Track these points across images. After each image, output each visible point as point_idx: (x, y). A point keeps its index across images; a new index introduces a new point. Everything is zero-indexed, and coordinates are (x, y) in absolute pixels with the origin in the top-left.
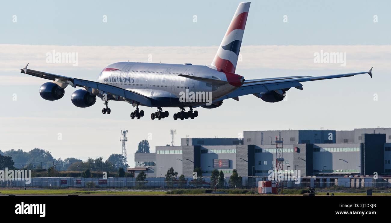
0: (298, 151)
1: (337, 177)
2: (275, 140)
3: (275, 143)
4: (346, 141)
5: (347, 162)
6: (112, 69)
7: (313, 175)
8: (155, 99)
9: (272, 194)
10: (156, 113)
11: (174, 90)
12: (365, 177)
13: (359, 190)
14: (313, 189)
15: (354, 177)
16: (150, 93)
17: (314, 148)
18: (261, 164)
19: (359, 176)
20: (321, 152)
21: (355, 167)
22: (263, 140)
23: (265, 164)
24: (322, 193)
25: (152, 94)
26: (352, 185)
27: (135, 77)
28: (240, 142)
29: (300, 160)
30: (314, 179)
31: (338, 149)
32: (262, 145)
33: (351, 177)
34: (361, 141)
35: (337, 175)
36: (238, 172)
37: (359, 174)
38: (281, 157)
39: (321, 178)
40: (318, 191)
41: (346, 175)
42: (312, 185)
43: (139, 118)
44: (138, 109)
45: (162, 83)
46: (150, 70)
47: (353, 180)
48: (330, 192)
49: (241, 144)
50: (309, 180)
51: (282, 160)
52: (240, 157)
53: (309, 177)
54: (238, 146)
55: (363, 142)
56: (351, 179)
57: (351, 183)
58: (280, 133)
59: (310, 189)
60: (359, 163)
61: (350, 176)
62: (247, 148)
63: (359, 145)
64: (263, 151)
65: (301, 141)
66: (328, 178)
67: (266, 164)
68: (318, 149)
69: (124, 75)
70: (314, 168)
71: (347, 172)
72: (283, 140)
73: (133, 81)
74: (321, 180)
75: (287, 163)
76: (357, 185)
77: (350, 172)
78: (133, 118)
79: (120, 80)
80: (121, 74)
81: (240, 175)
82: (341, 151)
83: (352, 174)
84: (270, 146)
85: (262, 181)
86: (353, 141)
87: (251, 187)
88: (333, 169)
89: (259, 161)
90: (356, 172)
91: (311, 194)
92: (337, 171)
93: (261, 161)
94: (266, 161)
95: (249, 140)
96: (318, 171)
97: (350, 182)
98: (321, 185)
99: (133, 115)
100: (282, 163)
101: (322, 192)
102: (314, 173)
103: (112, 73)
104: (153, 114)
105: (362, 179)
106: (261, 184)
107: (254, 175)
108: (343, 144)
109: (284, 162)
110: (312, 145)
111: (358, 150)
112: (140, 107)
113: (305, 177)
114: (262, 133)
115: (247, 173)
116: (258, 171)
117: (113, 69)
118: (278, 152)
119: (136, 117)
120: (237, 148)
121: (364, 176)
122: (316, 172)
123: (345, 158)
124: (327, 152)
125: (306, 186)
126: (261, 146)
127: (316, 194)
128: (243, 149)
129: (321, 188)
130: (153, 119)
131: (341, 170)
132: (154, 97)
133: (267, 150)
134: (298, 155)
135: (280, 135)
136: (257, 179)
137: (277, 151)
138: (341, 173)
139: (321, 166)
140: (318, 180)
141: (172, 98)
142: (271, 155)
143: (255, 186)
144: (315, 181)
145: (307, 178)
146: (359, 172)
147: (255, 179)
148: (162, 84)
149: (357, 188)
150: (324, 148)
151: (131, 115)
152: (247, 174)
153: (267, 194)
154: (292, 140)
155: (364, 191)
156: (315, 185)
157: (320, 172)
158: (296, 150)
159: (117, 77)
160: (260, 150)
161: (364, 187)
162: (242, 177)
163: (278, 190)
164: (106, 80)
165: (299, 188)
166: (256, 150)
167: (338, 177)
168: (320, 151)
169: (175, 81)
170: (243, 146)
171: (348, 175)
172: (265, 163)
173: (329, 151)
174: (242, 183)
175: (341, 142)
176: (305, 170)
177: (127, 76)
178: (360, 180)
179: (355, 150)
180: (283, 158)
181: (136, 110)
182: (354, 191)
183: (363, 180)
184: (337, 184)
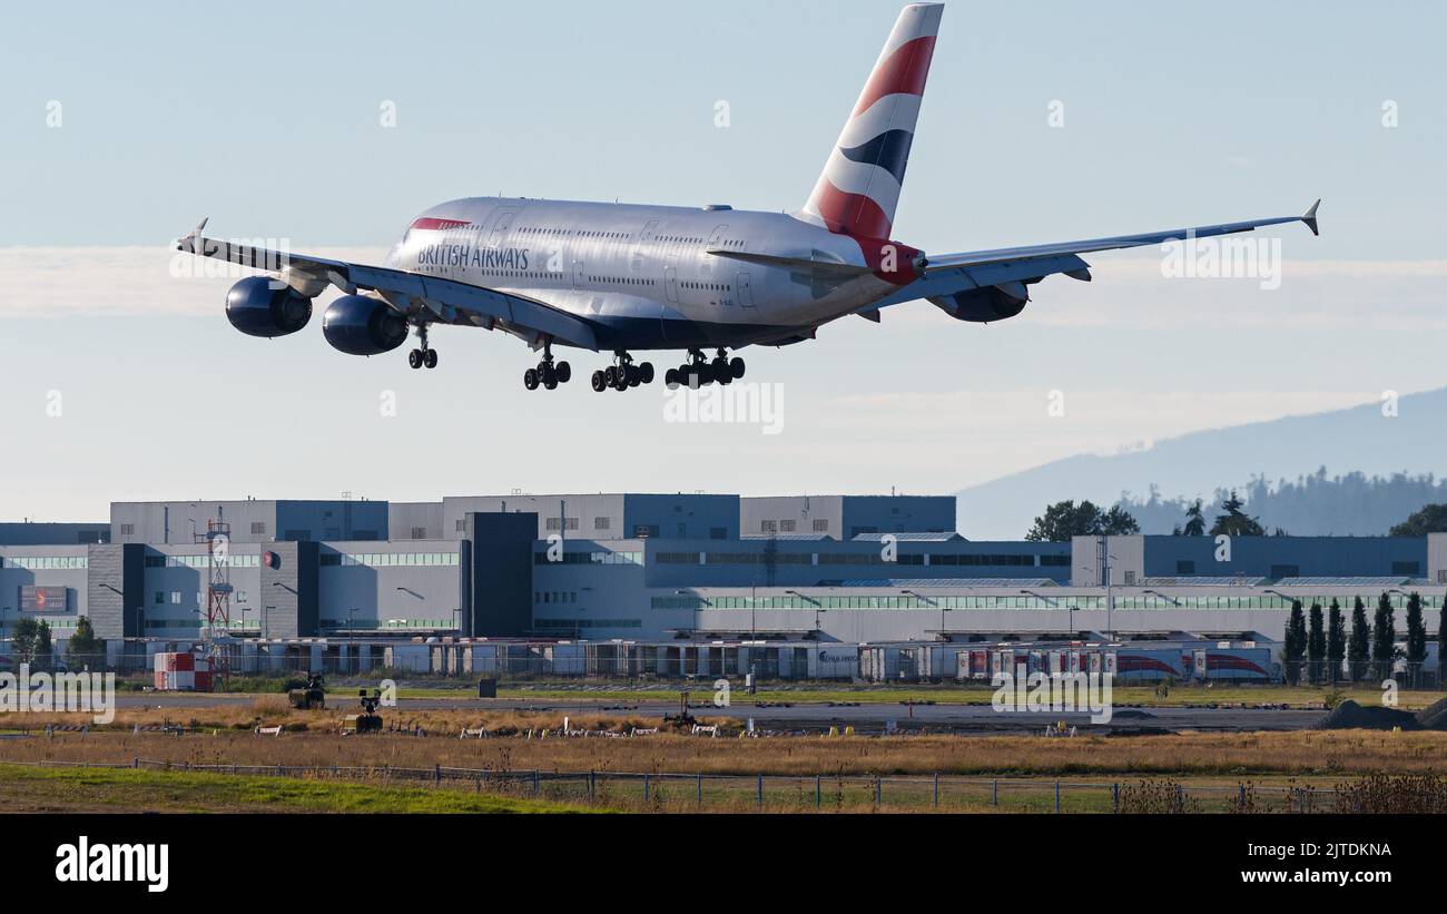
0: (276, 562)
1: (391, 643)
2: (205, 531)
3: (205, 538)
4: (418, 534)
5: (422, 598)
6: (445, 221)
7: (317, 635)
8: (607, 323)
9: (195, 691)
10: (612, 369)
11: (677, 293)
12: (474, 643)
13: (457, 681)
14: (319, 677)
15: (441, 641)
16: (590, 303)
17: (322, 556)
18: (162, 602)
19: (457, 640)
20: (345, 566)
21: (445, 611)
22: (169, 527)
23: (174, 601)
24: (348, 689)
25: (596, 305)
26: (437, 666)
27: (530, 248)
28: (100, 535)
29: (279, 589)
30: (320, 646)
31: (394, 557)
32: (167, 546)
33: (434, 641)
34: (462, 536)
35: (390, 635)
36: (94, 626)
37: (457, 631)
38: (224, 580)
39: (344, 644)
40: (335, 684)
41: (419, 635)
42: (316, 664)
43: (552, 386)
44: (548, 356)
45: (631, 271)
46: (585, 227)
47: (437, 650)
48: (371, 686)
49: (104, 542)
50: (307, 649)
51: (227, 589)
52: (101, 581)
53: (308, 641)
54: (92, 545)
55: (471, 538)
56: (432, 647)
57: (431, 661)
58: (221, 508)
59: (310, 677)
60: (454, 599)
61: (430, 640)
62: (122, 553)
63: (458, 545)
64: (170, 564)
65: (285, 534)
66: (365, 645)
67: (179, 602)
68: (335, 558)
69: (492, 243)
70: (323, 616)
71: (420, 628)
72: (229, 528)
73: (526, 262)
74: (344, 649)
75: (240, 598)
76: (452, 666)
77: (429, 628)
78: (534, 387)
79: (478, 259)
80: (478, 238)
81: (101, 635)
82: (402, 563)
83: (436, 634)
84: (192, 547)
85: (166, 651)
86: (439, 535)
87: (133, 670)
88: (380, 619)
89: (157, 594)
90: (448, 628)
91: (312, 693)
92: (390, 624)
93: (162, 594)
94: (179, 594)
95: (128, 529)
96: (334, 624)
97: (431, 656)
98: (343, 667)
99: (532, 379)
100: (226, 598)
101: (344, 685)
102: (321, 631)
103: (448, 237)
104: (600, 372)
105: (466, 646)
106: (161, 662)
107: (142, 635)
108: (409, 544)
109: (232, 596)
110: (316, 545)
111: (456, 560)
112: (555, 349)
113: (294, 641)
114: (167, 507)
115: (121, 627)
116: (153, 621)
117: (449, 222)
118: (214, 565)
119: (542, 385)
120: (90, 553)
121: (472, 640)
122: (329, 627)
123: (414, 587)
124: (362, 566)
125: (297, 669)
126: (161, 548)
127: (327, 692)
128: (109, 555)
129: (343, 674)
130: (601, 389)
131: (404, 621)
132: (605, 318)
133: (181, 559)
134: (276, 575)
135: (221, 513)
136: (149, 647)
137: (210, 563)
138: (403, 629)
139: (341, 606)
140: (334, 650)
141: (667, 322)
142: (191, 575)
143: (145, 667)
144: (324, 653)
145: (301, 646)
146: (456, 628)
147: (144, 645)
148: (630, 273)
149: (451, 676)
150: (352, 556)
151: (526, 377)
152: (122, 631)
153: (180, 690)
154: (257, 528)
155: (473, 682)
156: (324, 663)
157: (340, 625)
158: (269, 559)
159: (465, 247)
160: (160, 560)
161: (472, 673)
162: (105, 642)
163: (214, 679)
164: (427, 256)
165: (276, 675)
166: (149, 558)
167: (395, 643)
168: (340, 563)
169: (679, 263)
170: (108, 546)
171: (424, 635)
172: (176, 598)
173: (368, 563)
174: (104, 658)
175: (402, 536)
176: (296, 620)
177: (501, 245)
178: (461, 650)
179: (446, 562)
180: (228, 584)
181: (543, 363)
182: (441, 684)
183: (468, 652)
184: (391, 661)
